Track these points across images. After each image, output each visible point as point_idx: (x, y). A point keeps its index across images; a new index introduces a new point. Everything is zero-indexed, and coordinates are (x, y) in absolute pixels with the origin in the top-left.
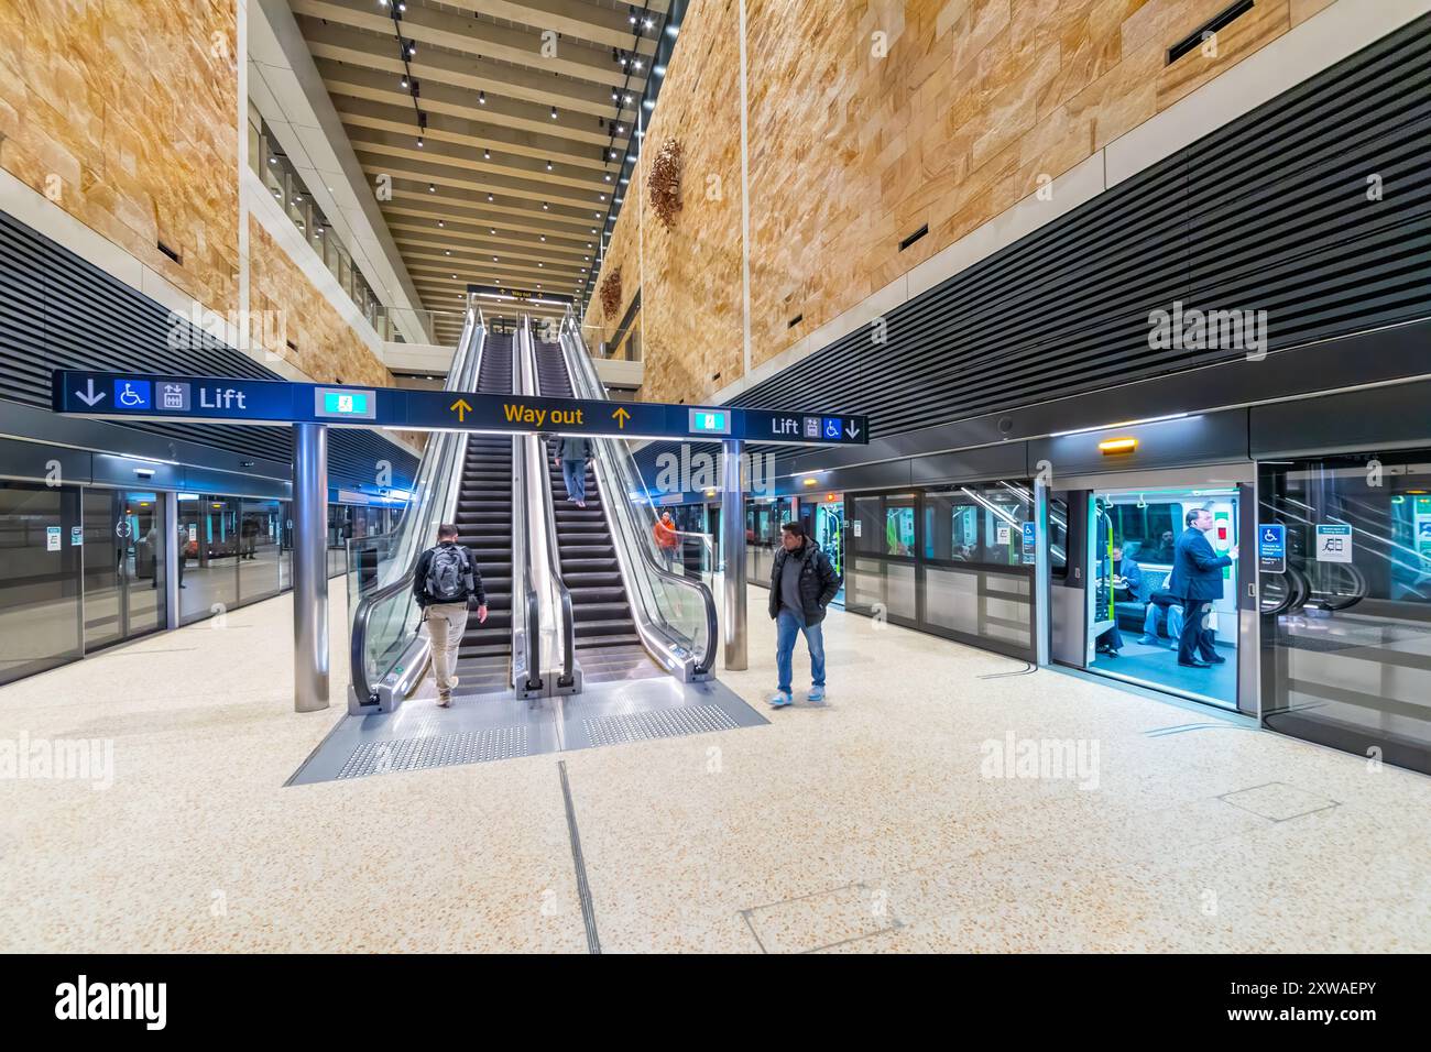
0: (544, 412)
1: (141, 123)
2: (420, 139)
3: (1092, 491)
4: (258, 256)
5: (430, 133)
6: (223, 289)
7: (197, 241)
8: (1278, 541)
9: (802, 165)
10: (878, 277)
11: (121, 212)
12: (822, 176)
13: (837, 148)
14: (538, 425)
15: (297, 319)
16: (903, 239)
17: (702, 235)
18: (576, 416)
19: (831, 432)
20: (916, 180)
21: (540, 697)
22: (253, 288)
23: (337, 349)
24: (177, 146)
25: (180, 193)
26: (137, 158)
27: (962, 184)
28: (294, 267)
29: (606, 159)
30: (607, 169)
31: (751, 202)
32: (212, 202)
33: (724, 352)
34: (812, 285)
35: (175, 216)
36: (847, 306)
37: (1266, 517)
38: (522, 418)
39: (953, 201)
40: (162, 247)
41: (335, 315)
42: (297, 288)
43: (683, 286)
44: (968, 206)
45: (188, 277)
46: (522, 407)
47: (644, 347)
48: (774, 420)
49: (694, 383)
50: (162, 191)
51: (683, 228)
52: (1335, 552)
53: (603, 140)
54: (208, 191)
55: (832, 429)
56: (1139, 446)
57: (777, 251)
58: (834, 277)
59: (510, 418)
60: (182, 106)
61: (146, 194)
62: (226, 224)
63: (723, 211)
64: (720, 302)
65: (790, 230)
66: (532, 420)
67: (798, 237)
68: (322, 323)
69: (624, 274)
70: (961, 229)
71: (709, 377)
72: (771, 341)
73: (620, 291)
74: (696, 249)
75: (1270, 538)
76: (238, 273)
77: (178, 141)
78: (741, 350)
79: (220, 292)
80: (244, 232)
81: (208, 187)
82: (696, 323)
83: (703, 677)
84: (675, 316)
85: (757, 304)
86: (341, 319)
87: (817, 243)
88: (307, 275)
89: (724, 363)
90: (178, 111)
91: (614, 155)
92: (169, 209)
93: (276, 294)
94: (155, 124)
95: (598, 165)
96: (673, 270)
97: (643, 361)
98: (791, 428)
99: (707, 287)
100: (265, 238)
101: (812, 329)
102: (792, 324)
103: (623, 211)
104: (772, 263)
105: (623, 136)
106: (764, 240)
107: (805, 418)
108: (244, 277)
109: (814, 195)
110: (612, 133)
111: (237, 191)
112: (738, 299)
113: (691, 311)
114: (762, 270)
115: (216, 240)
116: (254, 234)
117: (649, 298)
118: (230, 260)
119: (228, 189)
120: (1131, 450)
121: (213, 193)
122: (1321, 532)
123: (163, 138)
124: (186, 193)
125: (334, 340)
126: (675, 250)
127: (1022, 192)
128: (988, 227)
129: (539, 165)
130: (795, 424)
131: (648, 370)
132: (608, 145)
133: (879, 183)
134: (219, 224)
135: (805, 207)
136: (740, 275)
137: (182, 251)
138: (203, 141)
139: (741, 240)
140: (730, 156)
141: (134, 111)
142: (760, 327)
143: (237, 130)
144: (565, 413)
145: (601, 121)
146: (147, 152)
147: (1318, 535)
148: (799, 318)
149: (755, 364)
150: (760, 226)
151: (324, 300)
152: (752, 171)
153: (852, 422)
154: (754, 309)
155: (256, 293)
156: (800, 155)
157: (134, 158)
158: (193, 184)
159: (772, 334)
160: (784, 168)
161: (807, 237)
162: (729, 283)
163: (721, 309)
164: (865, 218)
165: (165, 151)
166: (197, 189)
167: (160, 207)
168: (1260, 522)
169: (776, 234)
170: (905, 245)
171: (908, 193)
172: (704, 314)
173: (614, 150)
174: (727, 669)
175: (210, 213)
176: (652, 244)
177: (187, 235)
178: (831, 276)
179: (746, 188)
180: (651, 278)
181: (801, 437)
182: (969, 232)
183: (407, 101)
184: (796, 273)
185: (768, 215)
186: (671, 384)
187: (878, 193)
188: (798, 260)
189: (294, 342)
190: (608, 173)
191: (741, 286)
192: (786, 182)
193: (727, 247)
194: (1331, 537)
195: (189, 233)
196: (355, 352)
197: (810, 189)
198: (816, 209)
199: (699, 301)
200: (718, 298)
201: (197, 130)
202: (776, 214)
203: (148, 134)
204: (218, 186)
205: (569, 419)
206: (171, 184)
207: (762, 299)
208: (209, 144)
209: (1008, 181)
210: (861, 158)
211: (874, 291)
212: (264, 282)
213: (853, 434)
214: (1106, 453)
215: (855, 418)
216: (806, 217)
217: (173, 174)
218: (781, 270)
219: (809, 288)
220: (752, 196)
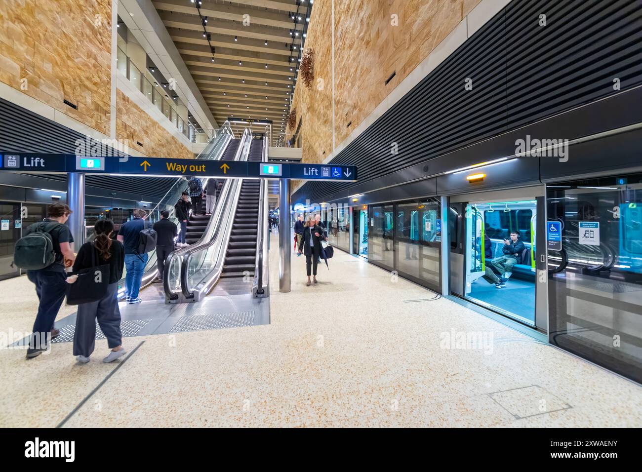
0: (186, 166)
1: (56, 51)
2: (213, 58)
3: (468, 203)
4: (121, 106)
5: (216, 55)
6: (100, 120)
7: (87, 100)
8: (557, 232)
9: (352, 51)
10: (377, 99)
11: (43, 88)
12: (359, 54)
13: (363, 40)
14: (183, 172)
15: (143, 133)
16: (386, 79)
17: (320, 90)
18: (202, 168)
19: (336, 174)
20: (391, 49)
21: (176, 303)
22: (118, 120)
23: (166, 146)
24: (76, 60)
25: (77, 79)
26: (53, 65)
27: (408, 48)
28: (141, 111)
29: (290, 61)
30: (291, 66)
31: (335, 72)
32: (95, 84)
33: (326, 141)
34: (354, 107)
35: (74, 88)
36: (367, 115)
37: (551, 217)
38: (175, 169)
39: (405, 56)
40: (66, 102)
41: (165, 132)
42: (144, 120)
43: (314, 114)
44: (410, 60)
45: (81, 115)
46: (175, 164)
47: (302, 141)
48: (305, 169)
49: (317, 156)
50: (67, 79)
51: (314, 88)
52: (589, 239)
53: (287, 53)
54: (93, 79)
55: (336, 172)
56: (486, 178)
57: (343, 93)
58: (362, 102)
59: (169, 169)
60: (79, 43)
61: (58, 80)
62: (104, 93)
63: (326, 77)
64: (325, 119)
65: (347, 82)
66: (180, 170)
67: (350, 85)
68: (157, 135)
69: (297, 111)
70: (408, 70)
71: (322, 153)
72: (341, 134)
73: (295, 118)
74: (318, 96)
75: (553, 229)
76: (110, 113)
77: (77, 58)
78: (332, 140)
79: (99, 121)
80: (114, 97)
81: (93, 77)
82: (318, 129)
83: (262, 295)
84: (312, 127)
85: (337, 118)
86: (168, 133)
87: (357, 86)
88: (149, 114)
89: (326, 147)
90: (77, 45)
91: (293, 59)
92: (71, 87)
93: (131, 122)
94: (64, 51)
95: (287, 64)
96: (311, 106)
97: (302, 147)
98: (314, 172)
99: (321, 112)
100: (125, 99)
101: (355, 128)
102: (348, 126)
103: (297, 83)
104: (342, 98)
105: (296, 51)
106: (339, 89)
107: (322, 168)
108: (113, 115)
109: (355, 64)
110: (292, 50)
111: (110, 79)
112: (331, 117)
113: (317, 124)
114: (338, 102)
115: (97, 99)
116: (119, 97)
117: (304, 120)
118: (105, 108)
119: (105, 78)
120: (481, 180)
121: (96, 80)
122: (582, 226)
123: (68, 57)
124: (80, 79)
125: (164, 142)
126: (312, 98)
127: (432, 47)
128: (419, 67)
129: (262, 66)
130: (316, 171)
131: (304, 151)
132: (290, 55)
133: (378, 54)
134: (99, 93)
135: (352, 70)
136: (331, 106)
137: (78, 104)
138: (91, 58)
139: (332, 90)
140: (329, 52)
141: (51, 44)
142: (338, 128)
143: (110, 54)
144: (197, 167)
145: (286, 45)
146: (59, 63)
147: (580, 228)
148: (350, 123)
149: (337, 145)
150: (338, 82)
151: (158, 124)
152: (335, 57)
153: (348, 169)
154: (336, 121)
155: (119, 121)
156: (351, 47)
157: (51, 65)
158: (85, 76)
159: (342, 131)
160: (346, 54)
161: (353, 85)
162: (328, 110)
163: (325, 122)
164: (373, 73)
165: (69, 63)
166: (87, 78)
167: (65, 86)
168: (548, 220)
169: (343, 85)
170: (388, 82)
171: (388, 56)
172: (320, 125)
173: (293, 57)
174: (280, 292)
175: (95, 89)
176: (305, 96)
177: (81, 97)
178: (361, 101)
179: (333, 65)
180: (305, 111)
181: (320, 176)
182: (411, 71)
183: (206, 42)
184: (349, 102)
185: (340, 76)
187: (377, 59)
188: (350, 96)
189: (141, 142)
190: (291, 68)
191: (332, 111)
192: (346, 60)
193: (328, 94)
194: (587, 229)
195: (82, 96)
196: (176, 147)
197: (354, 62)
198: (356, 71)
199: (319, 119)
200: (325, 117)
201: (88, 54)
202: (343, 76)
203: (59, 55)
204: (99, 77)
205: (199, 169)
206: (72, 76)
207: (339, 115)
208: (94, 59)
209: (426, 42)
210: (371, 43)
211: (376, 107)
212: (125, 118)
213: (348, 175)
214: (471, 182)
215: (349, 167)
216: (353, 75)
217: (73, 72)
218: (344, 102)
219: (353, 108)
220: (335, 69)
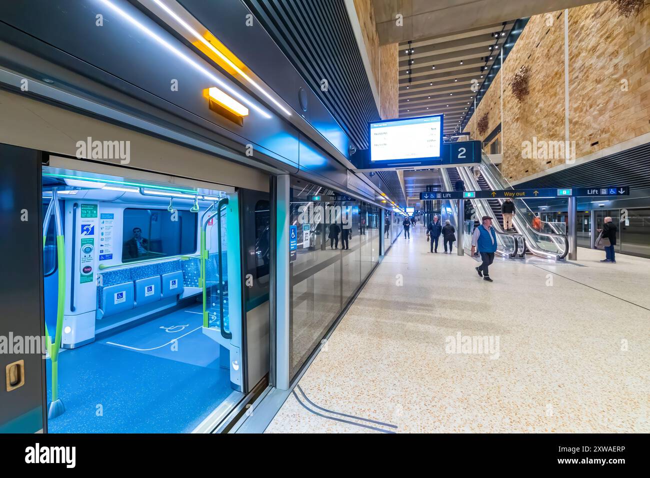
9: (599, 85)
10: (638, 131)
12: (610, 91)
17: (541, 105)
19: (612, 192)
29: (482, 70)
30: (481, 74)
31: (570, 96)
34: (604, 131)
36: (622, 141)
43: (528, 125)
47: (503, 148)
49: (534, 164)
51: (529, 101)
53: (482, 64)
57: (585, 116)
58: (616, 129)
63: (553, 97)
64: (551, 133)
65: (592, 109)
67: (596, 112)
69: (490, 116)
71: (544, 162)
72: (581, 151)
73: (488, 123)
74: (537, 110)
83: (562, 259)
85: (573, 135)
87: (607, 116)
91: (486, 68)
95: (477, 74)
96: (522, 117)
97: (502, 153)
98: (595, 192)
99: (544, 126)
101: (604, 148)
102: (593, 145)
104: (582, 121)
105: (492, 60)
106: (577, 112)
109: (606, 98)
110: (487, 61)
112: (563, 132)
114: (576, 123)
117: (506, 128)
126: (524, 110)
131: (506, 157)
133: (640, 97)
135: (600, 101)
136: (563, 123)
139: (564, 110)
140: (558, 76)
148: (597, 143)
150: (575, 106)
152: (571, 84)
154: (572, 137)
156: (598, 81)
159: (582, 147)
160: (589, 85)
161: (602, 112)
162: (556, 126)
163: (552, 136)
164: (632, 110)
169: (584, 110)
173: (487, 66)
176: (509, 106)
178: (614, 129)
179: (567, 90)
180: (509, 120)
184: (595, 126)
185: (579, 102)
186: (520, 164)
187: (639, 101)
188: (595, 121)
191: (564, 128)
192: (590, 90)
193: (556, 112)
197: (603, 95)
198: (606, 103)
199: (539, 131)
200: (550, 131)
207: (576, 134)
211: (636, 136)
216: (601, 105)
218: (587, 124)
219: (602, 132)
220: (571, 94)
